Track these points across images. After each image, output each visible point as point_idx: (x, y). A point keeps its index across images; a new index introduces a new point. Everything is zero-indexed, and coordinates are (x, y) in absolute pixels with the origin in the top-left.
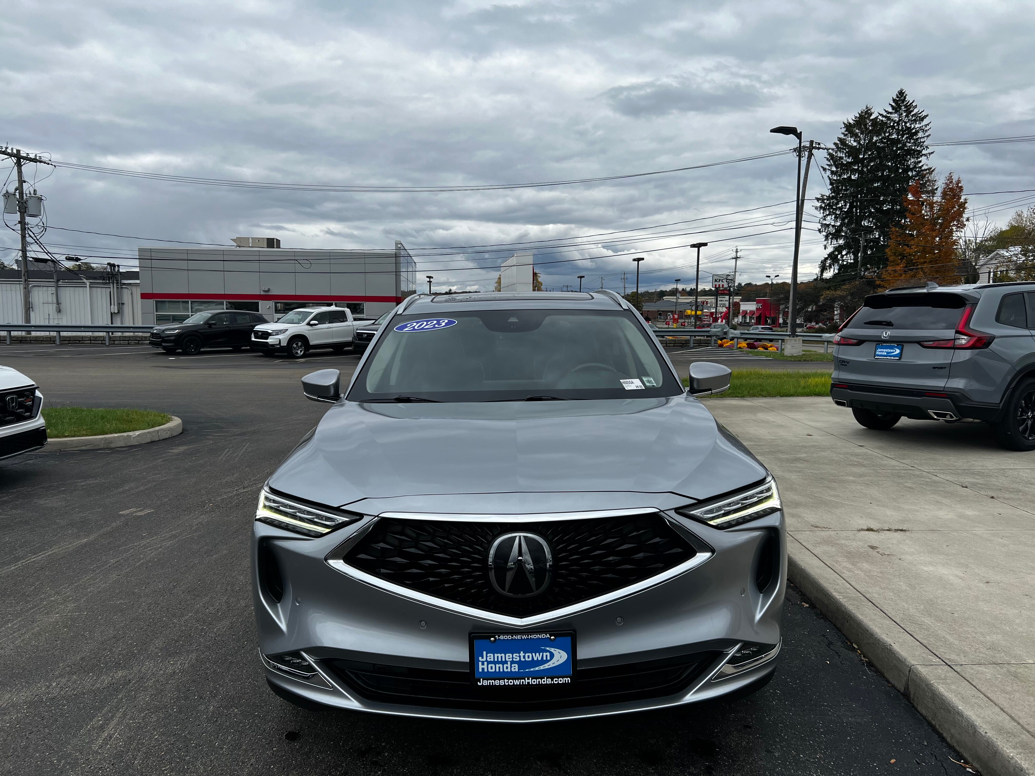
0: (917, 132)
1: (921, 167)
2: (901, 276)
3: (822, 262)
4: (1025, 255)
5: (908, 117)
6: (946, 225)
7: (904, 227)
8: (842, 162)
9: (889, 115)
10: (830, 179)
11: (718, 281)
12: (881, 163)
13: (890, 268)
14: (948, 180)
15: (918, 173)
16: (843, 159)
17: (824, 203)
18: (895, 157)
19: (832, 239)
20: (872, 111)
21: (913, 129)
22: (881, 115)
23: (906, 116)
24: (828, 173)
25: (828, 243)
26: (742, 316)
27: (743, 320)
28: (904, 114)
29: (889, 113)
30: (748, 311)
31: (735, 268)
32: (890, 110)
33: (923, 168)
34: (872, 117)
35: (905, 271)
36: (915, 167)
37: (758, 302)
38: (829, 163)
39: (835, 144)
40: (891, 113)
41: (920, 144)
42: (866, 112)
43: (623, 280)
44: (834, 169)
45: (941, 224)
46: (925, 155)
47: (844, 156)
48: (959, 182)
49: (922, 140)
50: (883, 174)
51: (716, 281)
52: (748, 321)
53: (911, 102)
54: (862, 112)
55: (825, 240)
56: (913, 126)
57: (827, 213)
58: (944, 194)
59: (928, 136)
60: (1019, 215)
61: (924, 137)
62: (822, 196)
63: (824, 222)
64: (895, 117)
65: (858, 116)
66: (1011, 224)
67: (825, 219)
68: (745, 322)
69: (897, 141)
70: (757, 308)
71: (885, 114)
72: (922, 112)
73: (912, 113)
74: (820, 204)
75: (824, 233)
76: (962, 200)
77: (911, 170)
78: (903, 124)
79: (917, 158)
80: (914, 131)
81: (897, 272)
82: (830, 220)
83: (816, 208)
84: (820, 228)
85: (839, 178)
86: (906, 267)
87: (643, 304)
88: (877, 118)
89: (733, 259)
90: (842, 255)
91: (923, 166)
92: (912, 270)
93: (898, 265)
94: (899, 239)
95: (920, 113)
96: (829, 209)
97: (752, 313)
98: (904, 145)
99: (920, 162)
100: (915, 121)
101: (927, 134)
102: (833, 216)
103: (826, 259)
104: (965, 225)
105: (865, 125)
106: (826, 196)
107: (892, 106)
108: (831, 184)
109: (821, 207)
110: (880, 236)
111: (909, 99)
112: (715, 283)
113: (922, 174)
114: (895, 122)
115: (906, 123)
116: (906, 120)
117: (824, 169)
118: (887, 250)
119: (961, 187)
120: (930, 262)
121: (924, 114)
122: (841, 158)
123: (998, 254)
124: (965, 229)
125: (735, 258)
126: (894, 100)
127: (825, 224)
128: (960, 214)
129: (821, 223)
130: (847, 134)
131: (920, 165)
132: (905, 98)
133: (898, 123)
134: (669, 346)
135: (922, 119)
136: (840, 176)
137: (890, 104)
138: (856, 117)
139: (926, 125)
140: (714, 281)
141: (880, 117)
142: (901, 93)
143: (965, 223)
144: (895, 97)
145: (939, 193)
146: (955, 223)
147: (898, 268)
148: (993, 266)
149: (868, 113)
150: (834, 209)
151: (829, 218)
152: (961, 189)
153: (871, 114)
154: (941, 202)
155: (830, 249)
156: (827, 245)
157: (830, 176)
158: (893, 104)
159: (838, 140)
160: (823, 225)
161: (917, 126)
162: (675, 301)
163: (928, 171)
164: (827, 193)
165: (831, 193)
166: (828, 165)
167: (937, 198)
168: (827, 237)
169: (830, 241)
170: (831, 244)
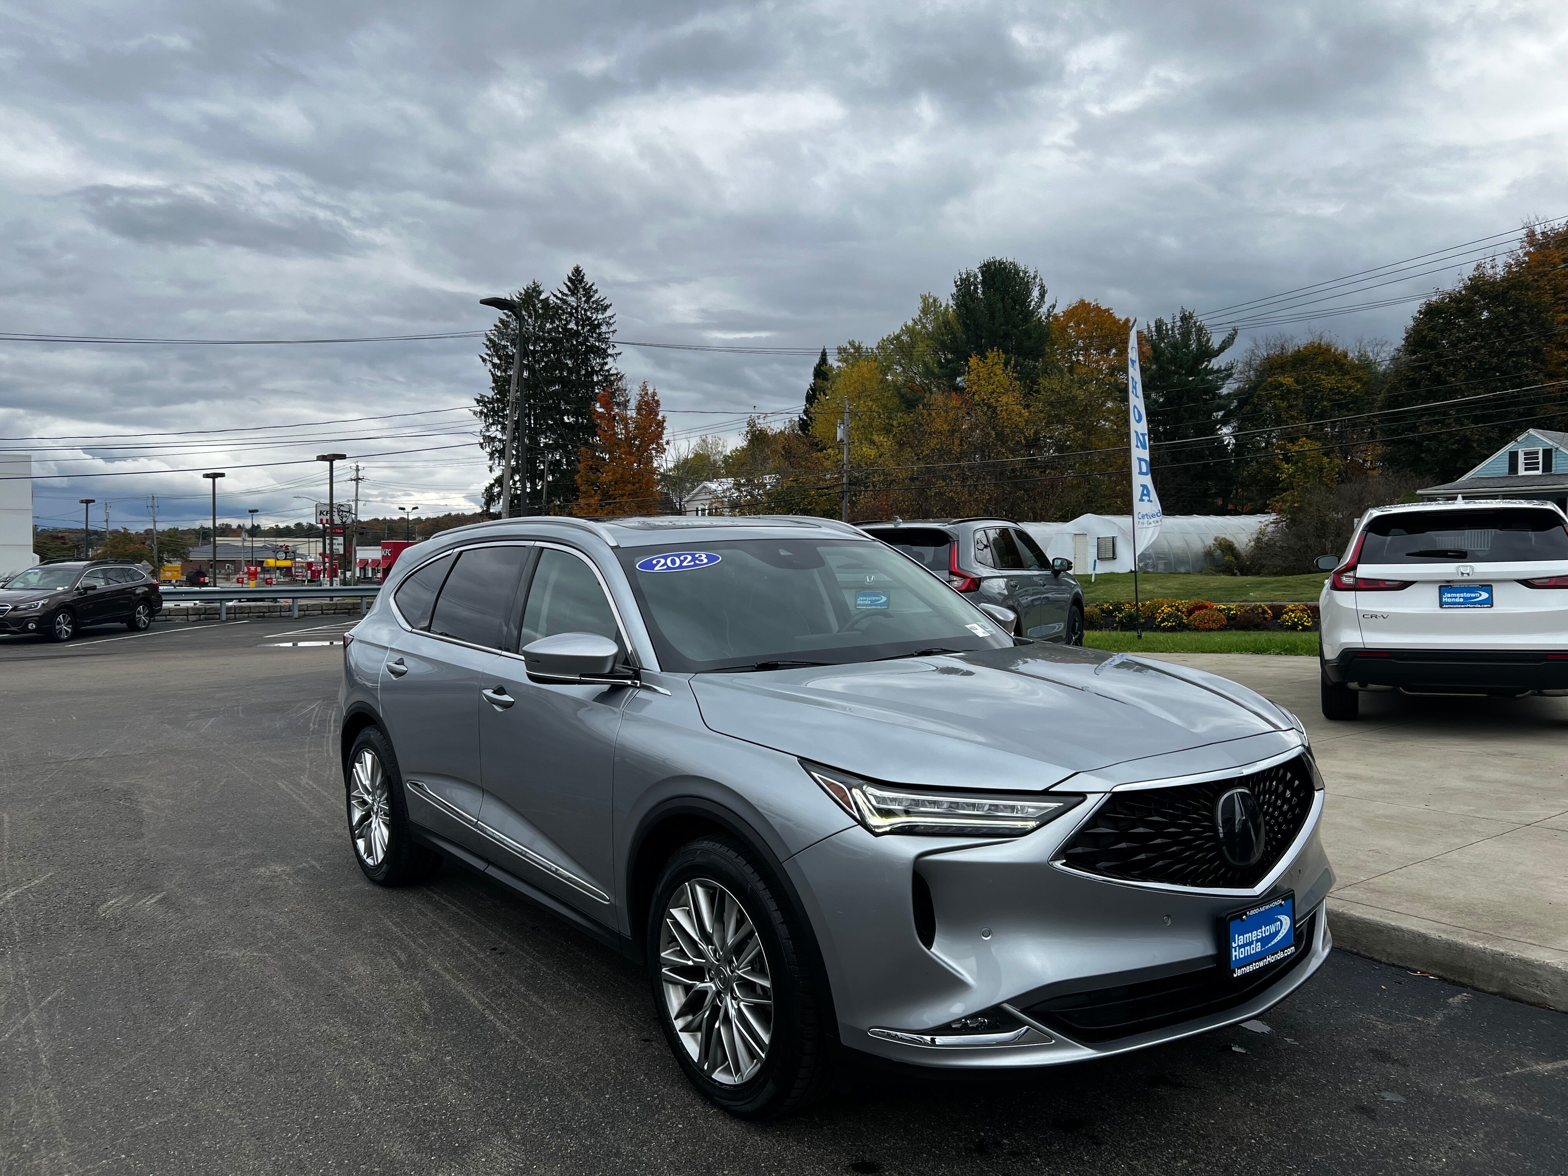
0: (599, 326)
1: (608, 371)
2: (597, 512)
3: (486, 490)
4: (738, 489)
5: (588, 303)
6: (644, 448)
7: (594, 447)
8: (507, 352)
9: (565, 298)
10: (492, 374)
11: (325, 513)
12: (558, 359)
13: (582, 502)
14: (643, 390)
15: (606, 378)
16: (508, 348)
17: (486, 407)
18: (574, 354)
19: (499, 458)
20: (541, 288)
21: (595, 320)
22: (555, 296)
23: (585, 302)
24: (489, 365)
25: (494, 463)
26: (360, 568)
27: (363, 574)
28: (583, 299)
29: (563, 294)
30: (370, 561)
31: (357, 495)
32: (566, 291)
33: (611, 372)
34: (542, 297)
35: (601, 506)
36: (601, 369)
37: (385, 546)
38: (489, 352)
39: (495, 326)
40: (566, 295)
41: (605, 341)
42: (534, 290)
43: (150, 509)
44: (496, 361)
45: (638, 447)
46: (612, 356)
47: (509, 344)
48: (654, 394)
49: (607, 336)
50: (561, 374)
51: (321, 513)
52: (370, 575)
53: (590, 284)
54: (528, 288)
55: (490, 459)
56: (594, 317)
57: (491, 421)
58: (639, 409)
59: (614, 332)
60: (704, 441)
61: (609, 332)
62: (482, 396)
63: (488, 434)
64: (572, 300)
65: (523, 292)
66: (696, 451)
67: (488, 430)
68: (365, 578)
69: (577, 334)
70: (383, 556)
71: (560, 295)
72: (604, 299)
73: (593, 299)
74: (481, 408)
75: (488, 450)
76: (660, 418)
77: (597, 373)
78: (583, 312)
79: (603, 358)
80: (596, 322)
81: (591, 506)
82: (495, 432)
83: (475, 413)
84: (482, 441)
85: (503, 374)
86: (601, 500)
87: (191, 549)
88: (547, 298)
89: (352, 480)
90: (514, 480)
91: (610, 369)
92: (610, 504)
93: (591, 496)
94: (590, 463)
95: (602, 301)
96: (492, 416)
97: (376, 563)
98: (586, 339)
99: (606, 363)
100: (597, 310)
101: (612, 329)
102: (499, 426)
103: (492, 486)
104: (665, 449)
105: (534, 306)
106: (488, 398)
107: (567, 286)
108: (495, 381)
109: (481, 412)
110: (561, 457)
111: (588, 279)
112: (319, 517)
113: (610, 380)
114: (572, 307)
115: (586, 311)
116: (586, 306)
117: (484, 360)
118: (576, 477)
119: (658, 401)
120: (629, 495)
121: (607, 302)
122: (505, 347)
123: (705, 487)
124: (666, 454)
125: (354, 480)
126: (570, 279)
127: (489, 436)
128: (660, 436)
129: (484, 436)
130: (511, 315)
131: (606, 368)
132: (583, 277)
133: (576, 309)
134: (327, 614)
135: (605, 308)
136: (505, 371)
137: (565, 284)
138: (521, 294)
139: (610, 317)
140: (318, 514)
141: (552, 297)
142: (577, 271)
143: (665, 446)
144: (570, 275)
145: (633, 404)
146: (654, 446)
147: (592, 501)
148: (708, 502)
149: (537, 291)
150: (499, 416)
151: (493, 428)
152: (657, 403)
153: (540, 293)
154: (636, 417)
155: (498, 472)
156: (494, 466)
157: (493, 370)
158: (569, 284)
159: (500, 322)
160: (485, 437)
161: (600, 316)
162: (240, 544)
163: (615, 377)
164: (490, 394)
165: (496, 394)
166: (487, 354)
167: (632, 413)
168: (492, 455)
169: (497, 462)
170: (499, 465)
